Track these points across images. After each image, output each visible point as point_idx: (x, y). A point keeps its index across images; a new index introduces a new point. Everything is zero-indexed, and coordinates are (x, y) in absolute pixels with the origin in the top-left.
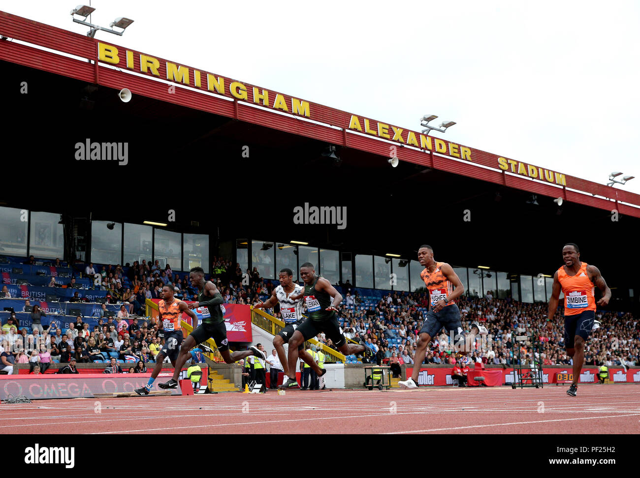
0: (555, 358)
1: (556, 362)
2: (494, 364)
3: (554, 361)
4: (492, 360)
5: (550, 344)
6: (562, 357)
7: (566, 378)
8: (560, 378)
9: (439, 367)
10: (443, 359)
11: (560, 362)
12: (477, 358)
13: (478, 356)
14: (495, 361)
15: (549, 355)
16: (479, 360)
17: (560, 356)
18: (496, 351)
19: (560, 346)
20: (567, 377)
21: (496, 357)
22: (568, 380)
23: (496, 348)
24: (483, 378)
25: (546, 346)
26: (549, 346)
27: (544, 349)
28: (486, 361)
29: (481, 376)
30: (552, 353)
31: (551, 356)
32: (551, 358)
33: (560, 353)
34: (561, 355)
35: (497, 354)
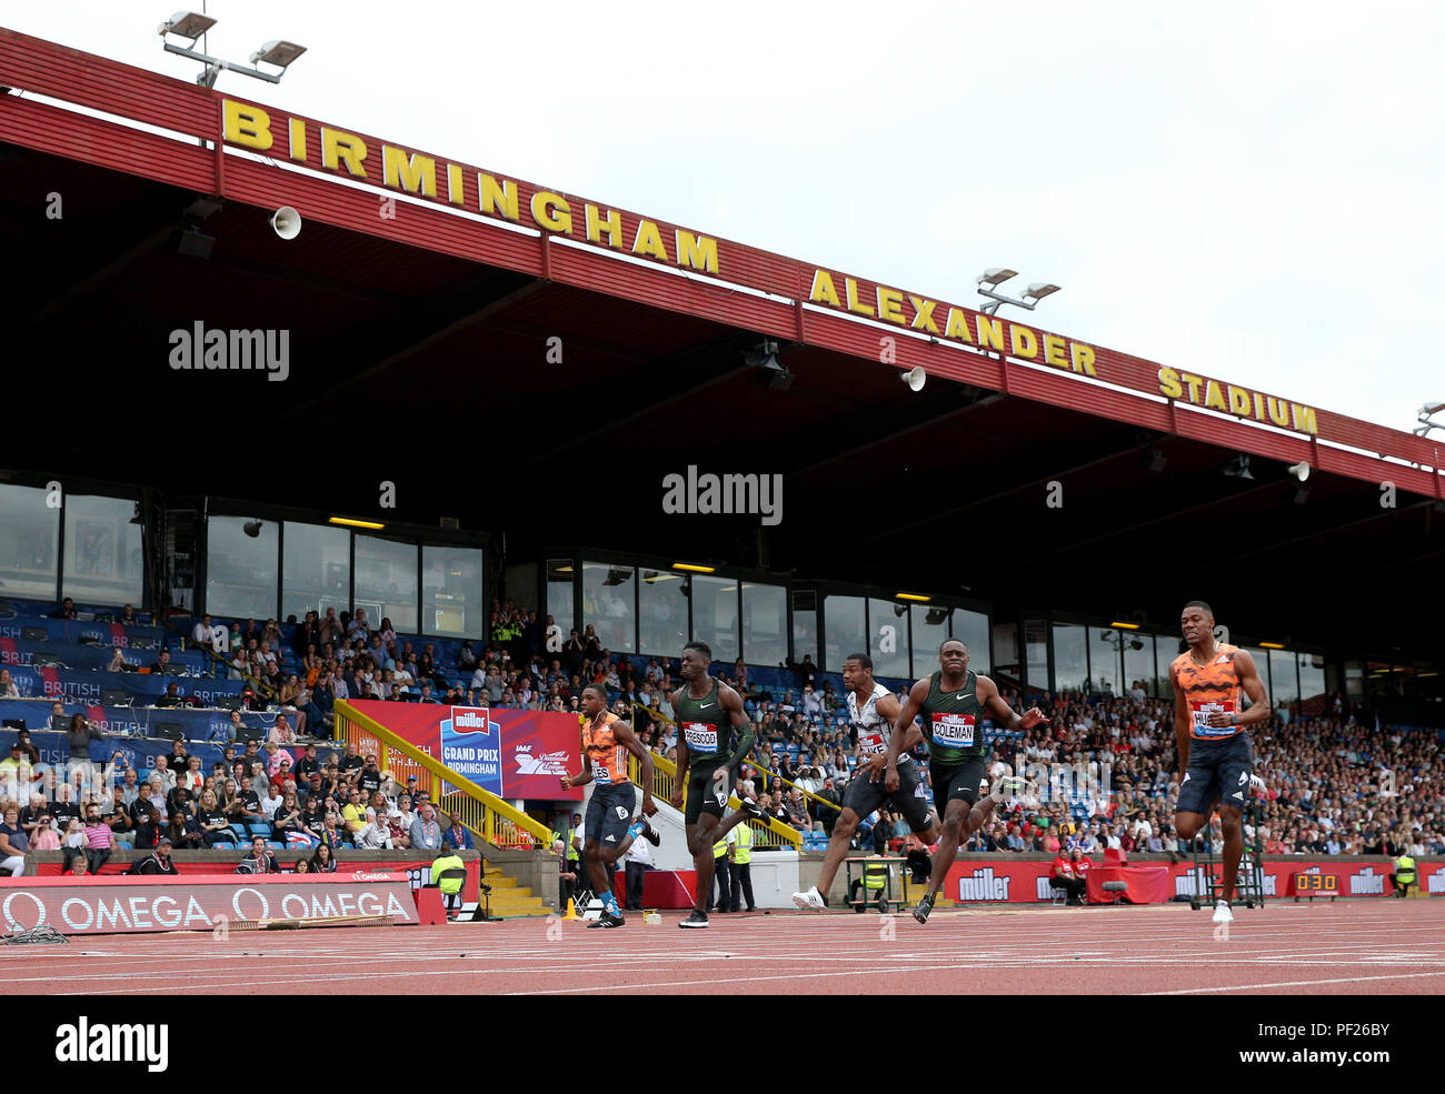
0: (1291, 837)
1: (1293, 847)
2: (1149, 851)
3: (1289, 845)
4: (1145, 842)
5: (1281, 806)
6: (1308, 835)
7: (1317, 885)
8: (1303, 886)
9: (1019, 860)
10: (1030, 840)
11: (1304, 848)
12: (1109, 839)
13: (1111, 834)
14: (1152, 844)
15: (1279, 831)
16: (1115, 843)
17: (1304, 833)
18: (1154, 820)
19: (1303, 809)
20: (1319, 883)
21: (1154, 836)
22: (1323, 889)
24: (1123, 884)
25: (1271, 809)
26: (1279, 809)
27: (1266, 816)
28: (1131, 845)
29: (1118, 880)
30: (1284, 825)
31: (1282, 833)
32: (1283, 838)
33: (1303, 826)
34: (1305, 829)
35: (1157, 829)
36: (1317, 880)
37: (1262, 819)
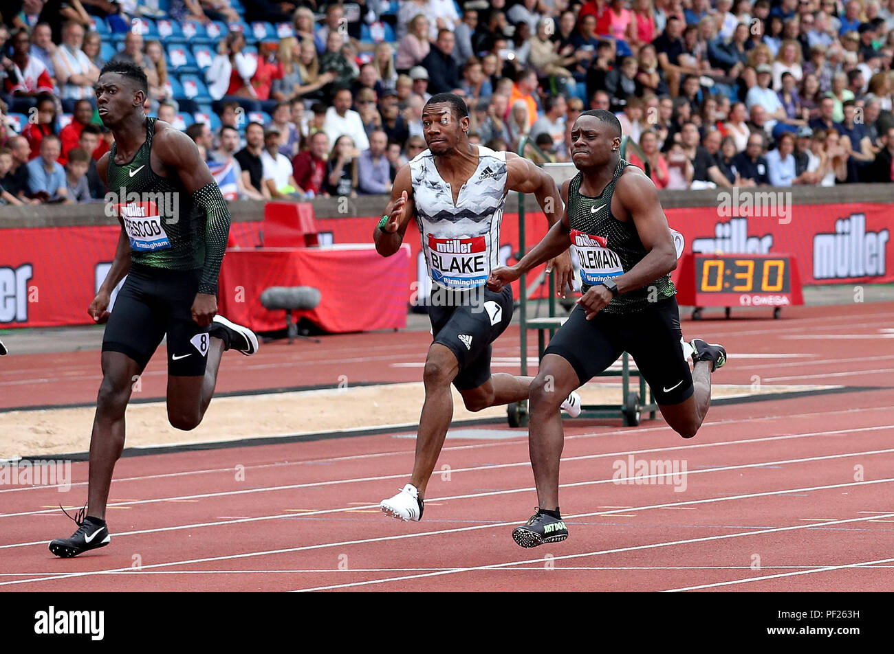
0: (685, 146)
1: (690, 169)
2: (361, 189)
3: (682, 166)
4: (349, 168)
5: (664, 57)
6: (726, 138)
7: (743, 282)
8: (712, 282)
9: (58, 223)
10: (81, 169)
11: (714, 171)
12: (266, 160)
13: (269, 146)
14: (367, 175)
15: (658, 127)
16: (278, 171)
17: (715, 135)
18: (371, 111)
19: (716, 63)
20: (749, 276)
21: (373, 154)
22: (757, 290)
23: (370, 93)
24: (309, 292)
25: (642, 69)
26: (660, 68)
27: (630, 87)
28: (318, 177)
29: (295, 282)
30: (669, 112)
31: (664, 134)
32: (668, 145)
33: (715, 114)
34: (719, 123)
35: (381, 136)
36: (744, 269)
37: (620, 93)
